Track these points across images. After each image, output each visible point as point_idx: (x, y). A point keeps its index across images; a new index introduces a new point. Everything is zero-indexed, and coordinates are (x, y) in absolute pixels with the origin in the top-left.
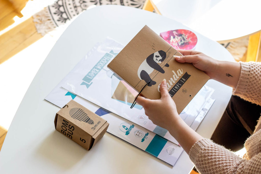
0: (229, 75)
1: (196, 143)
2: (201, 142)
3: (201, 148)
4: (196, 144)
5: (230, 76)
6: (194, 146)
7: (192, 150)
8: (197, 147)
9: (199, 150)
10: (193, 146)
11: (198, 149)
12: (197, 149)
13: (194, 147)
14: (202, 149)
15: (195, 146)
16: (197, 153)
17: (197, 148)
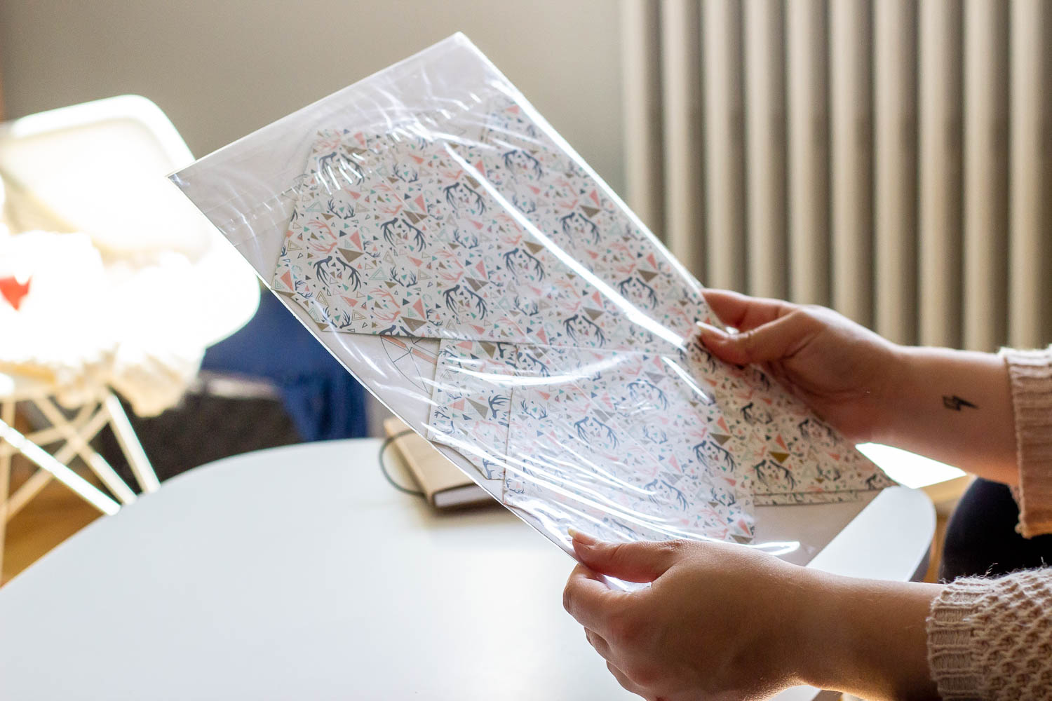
0: (958, 403)
1: (928, 630)
2: (949, 610)
3: (965, 632)
4: (933, 634)
5: (964, 408)
6: (936, 651)
7: (939, 674)
8: (947, 646)
9: (964, 646)
10: (930, 656)
11: (959, 646)
12: (956, 649)
13: (937, 654)
14: (973, 629)
15: (938, 646)
16: (969, 665)
17: (950, 649)
